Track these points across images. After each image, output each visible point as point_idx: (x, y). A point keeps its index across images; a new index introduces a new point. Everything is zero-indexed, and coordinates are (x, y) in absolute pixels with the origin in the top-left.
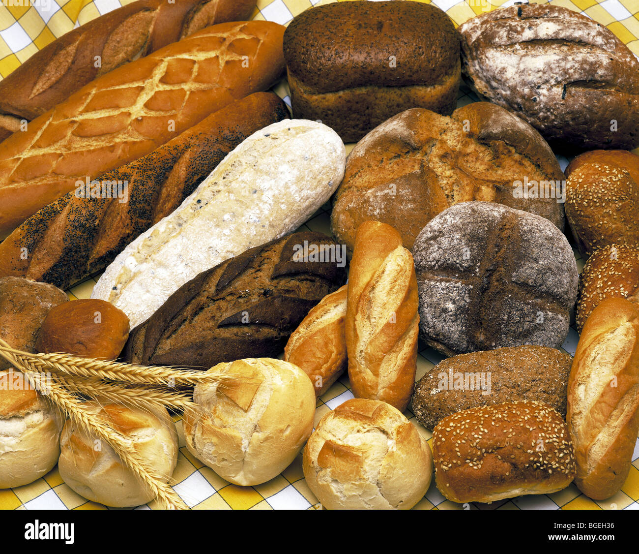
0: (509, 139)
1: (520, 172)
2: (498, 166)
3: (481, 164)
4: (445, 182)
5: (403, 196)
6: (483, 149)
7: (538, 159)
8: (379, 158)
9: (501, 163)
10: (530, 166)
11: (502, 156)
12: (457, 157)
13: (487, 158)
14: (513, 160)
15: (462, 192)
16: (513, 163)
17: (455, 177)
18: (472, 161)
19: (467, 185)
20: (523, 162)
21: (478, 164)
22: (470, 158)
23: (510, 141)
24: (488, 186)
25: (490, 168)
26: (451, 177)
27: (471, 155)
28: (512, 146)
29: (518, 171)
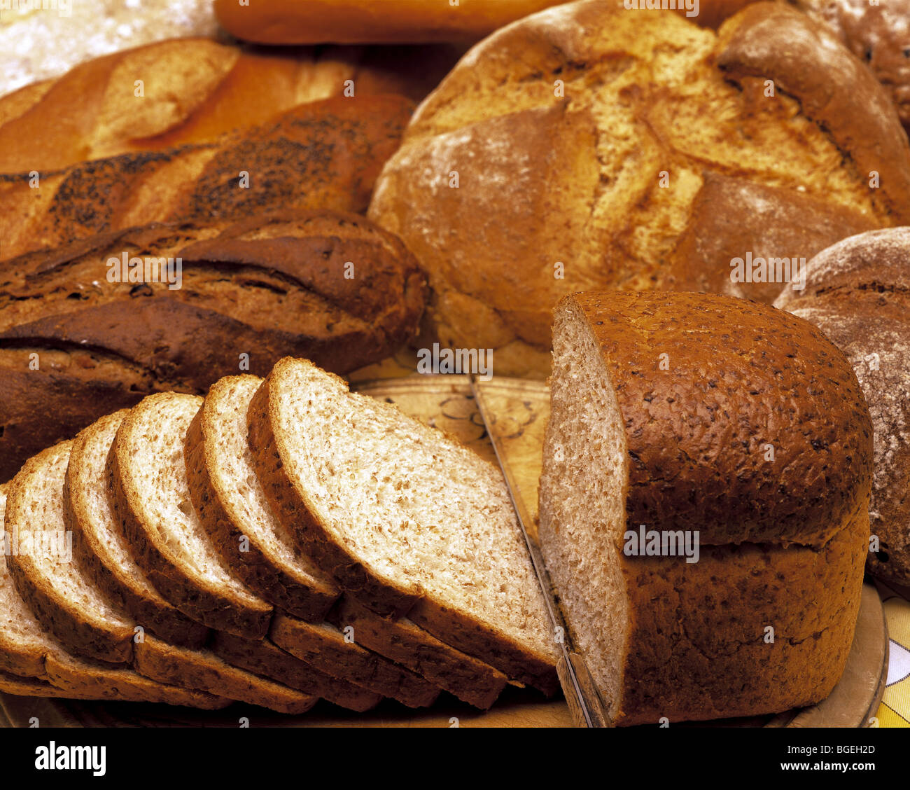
0: (783, 78)
1: (795, 159)
2: (749, 137)
3: (707, 124)
4: (610, 147)
5: (490, 154)
6: (723, 93)
7: (848, 138)
8: (500, 73)
9: (755, 131)
10: (827, 151)
11: (763, 116)
12: (654, 99)
13: (727, 114)
14: (785, 129)
15: (635, 174)
16: (783, 136)
17: (635, 140)
18: (689, 114)
19: (650, 161)
20: (811, 138)
21: (699, 124)
22: (685, 108)
23: (785, 82)
24: (695, 172)
25: (726, 137)
26: (626, 138)
27: (690, 101)
28: (792, 96)
29: (790, 154)
